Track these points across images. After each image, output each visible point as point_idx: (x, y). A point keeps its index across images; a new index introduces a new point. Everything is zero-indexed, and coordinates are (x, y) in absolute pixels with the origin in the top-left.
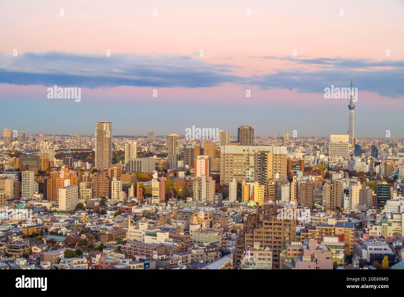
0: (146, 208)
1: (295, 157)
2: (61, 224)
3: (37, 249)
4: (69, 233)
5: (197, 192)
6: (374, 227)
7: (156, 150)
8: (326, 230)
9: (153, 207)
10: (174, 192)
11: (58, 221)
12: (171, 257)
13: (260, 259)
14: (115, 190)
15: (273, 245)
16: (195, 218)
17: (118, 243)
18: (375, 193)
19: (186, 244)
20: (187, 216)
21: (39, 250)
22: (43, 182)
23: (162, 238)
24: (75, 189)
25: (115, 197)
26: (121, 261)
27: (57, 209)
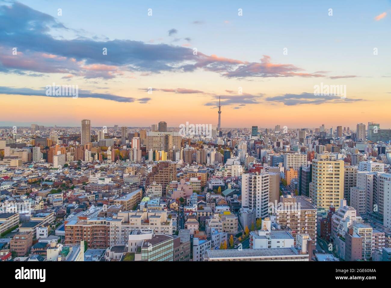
0: (103, 165)
1: (189, 138)
2: (52, 175)
3: (35, 190)
4: (56, 180)
5: (132, 156)
6: (218, 172)
7: (117, 134)
8: (192, 174)
9: (107, 165)
10: (120, 157)
11: (50, 174)
12: (111, 191)
13: (156, 190)
14: (87, 156)
15: (164, 182)
16: (127, 170)
17: (83, 185)
18: (223, 155)
19: (121, 184)
20: (123, 169)
21: (36, 190)
22: (46, 153)
23: (108, 181)
24: (64, 156)
25: (87, 160)
26: (83, 194)
27: (53, 167)
